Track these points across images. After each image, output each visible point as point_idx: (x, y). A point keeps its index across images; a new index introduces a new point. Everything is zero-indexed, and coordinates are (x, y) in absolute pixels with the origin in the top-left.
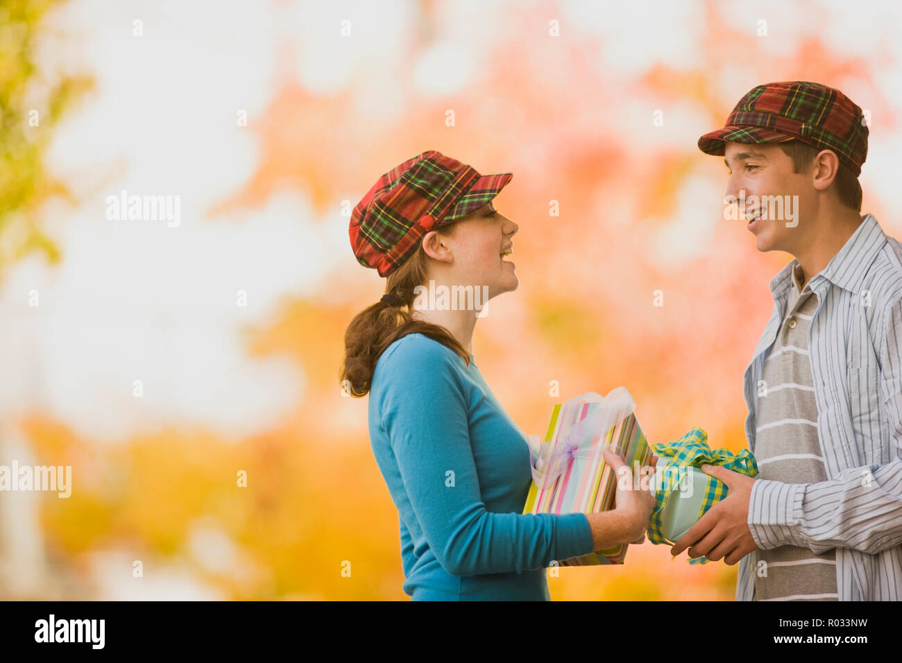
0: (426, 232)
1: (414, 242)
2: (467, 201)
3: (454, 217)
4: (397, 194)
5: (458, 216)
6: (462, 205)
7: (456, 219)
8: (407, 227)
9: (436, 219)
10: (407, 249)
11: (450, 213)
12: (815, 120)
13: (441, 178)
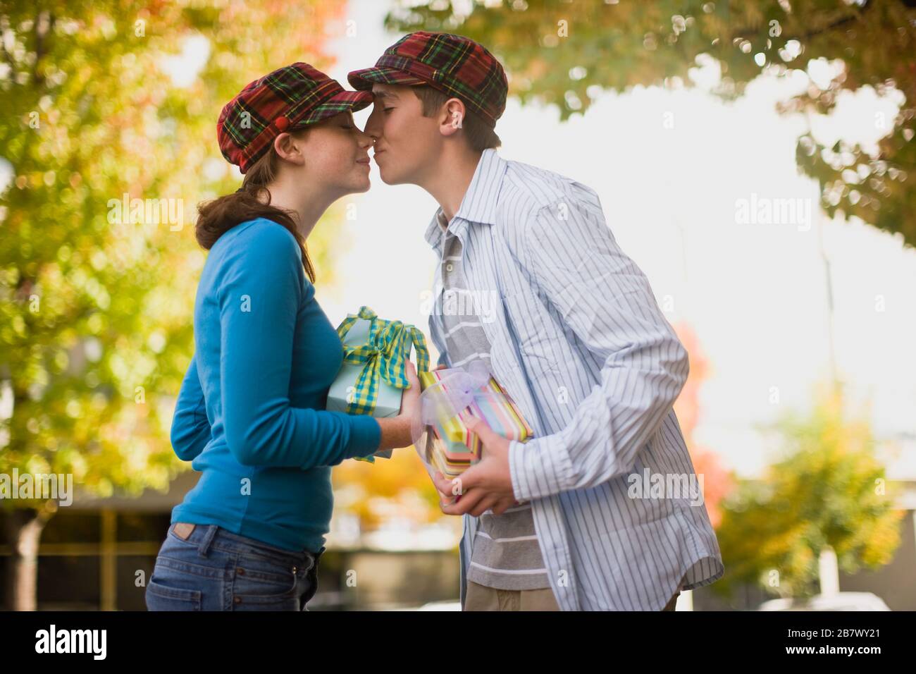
0: (281, 133)
1: (268, 141)
2: (323, 109)
3: (308, 122)
4: (257, 94)
5: (312, 121)
6: (318, 112)
7: (309, 124)
8: (263, 125)
9: (291, 121)
10: (261, 147)
11: (305, 118)
12: (449, 68)
13: (303, 85)
